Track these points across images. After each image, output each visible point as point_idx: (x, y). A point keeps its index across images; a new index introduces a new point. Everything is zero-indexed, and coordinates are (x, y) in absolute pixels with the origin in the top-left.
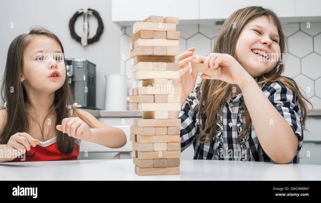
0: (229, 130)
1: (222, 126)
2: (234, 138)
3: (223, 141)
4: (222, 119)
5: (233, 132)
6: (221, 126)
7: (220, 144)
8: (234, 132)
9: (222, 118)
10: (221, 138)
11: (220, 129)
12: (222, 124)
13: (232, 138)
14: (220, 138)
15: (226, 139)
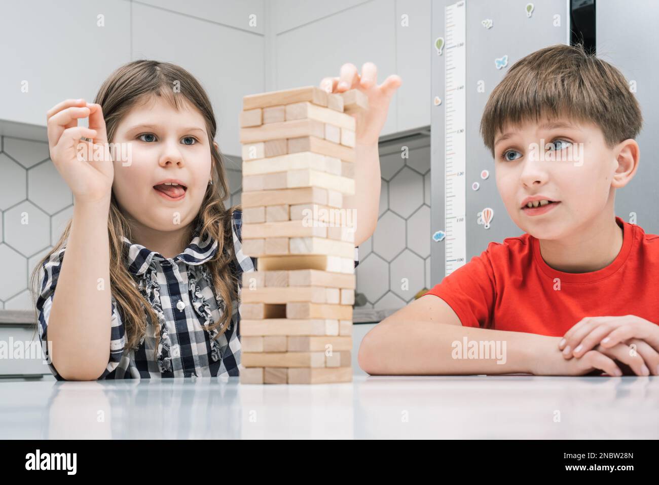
0: (179, 316)
1: (162, 312)
2: (191, 332)
3: (169, 342)
4: (159, 297)
5: (187, 320)
6: (159, 312)
7: (163, 349)
8: (191, 319)
9: (159, 295)
10: (165, 336)
11: (158, 318)
12: (161, 307)
13: (187, 333)
14: (161, 337)
15: (175, 337)
